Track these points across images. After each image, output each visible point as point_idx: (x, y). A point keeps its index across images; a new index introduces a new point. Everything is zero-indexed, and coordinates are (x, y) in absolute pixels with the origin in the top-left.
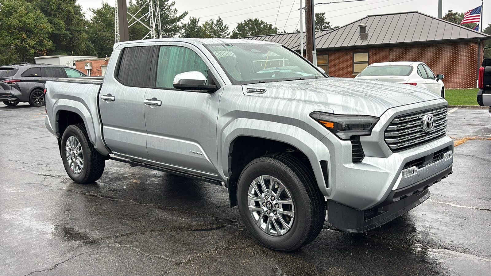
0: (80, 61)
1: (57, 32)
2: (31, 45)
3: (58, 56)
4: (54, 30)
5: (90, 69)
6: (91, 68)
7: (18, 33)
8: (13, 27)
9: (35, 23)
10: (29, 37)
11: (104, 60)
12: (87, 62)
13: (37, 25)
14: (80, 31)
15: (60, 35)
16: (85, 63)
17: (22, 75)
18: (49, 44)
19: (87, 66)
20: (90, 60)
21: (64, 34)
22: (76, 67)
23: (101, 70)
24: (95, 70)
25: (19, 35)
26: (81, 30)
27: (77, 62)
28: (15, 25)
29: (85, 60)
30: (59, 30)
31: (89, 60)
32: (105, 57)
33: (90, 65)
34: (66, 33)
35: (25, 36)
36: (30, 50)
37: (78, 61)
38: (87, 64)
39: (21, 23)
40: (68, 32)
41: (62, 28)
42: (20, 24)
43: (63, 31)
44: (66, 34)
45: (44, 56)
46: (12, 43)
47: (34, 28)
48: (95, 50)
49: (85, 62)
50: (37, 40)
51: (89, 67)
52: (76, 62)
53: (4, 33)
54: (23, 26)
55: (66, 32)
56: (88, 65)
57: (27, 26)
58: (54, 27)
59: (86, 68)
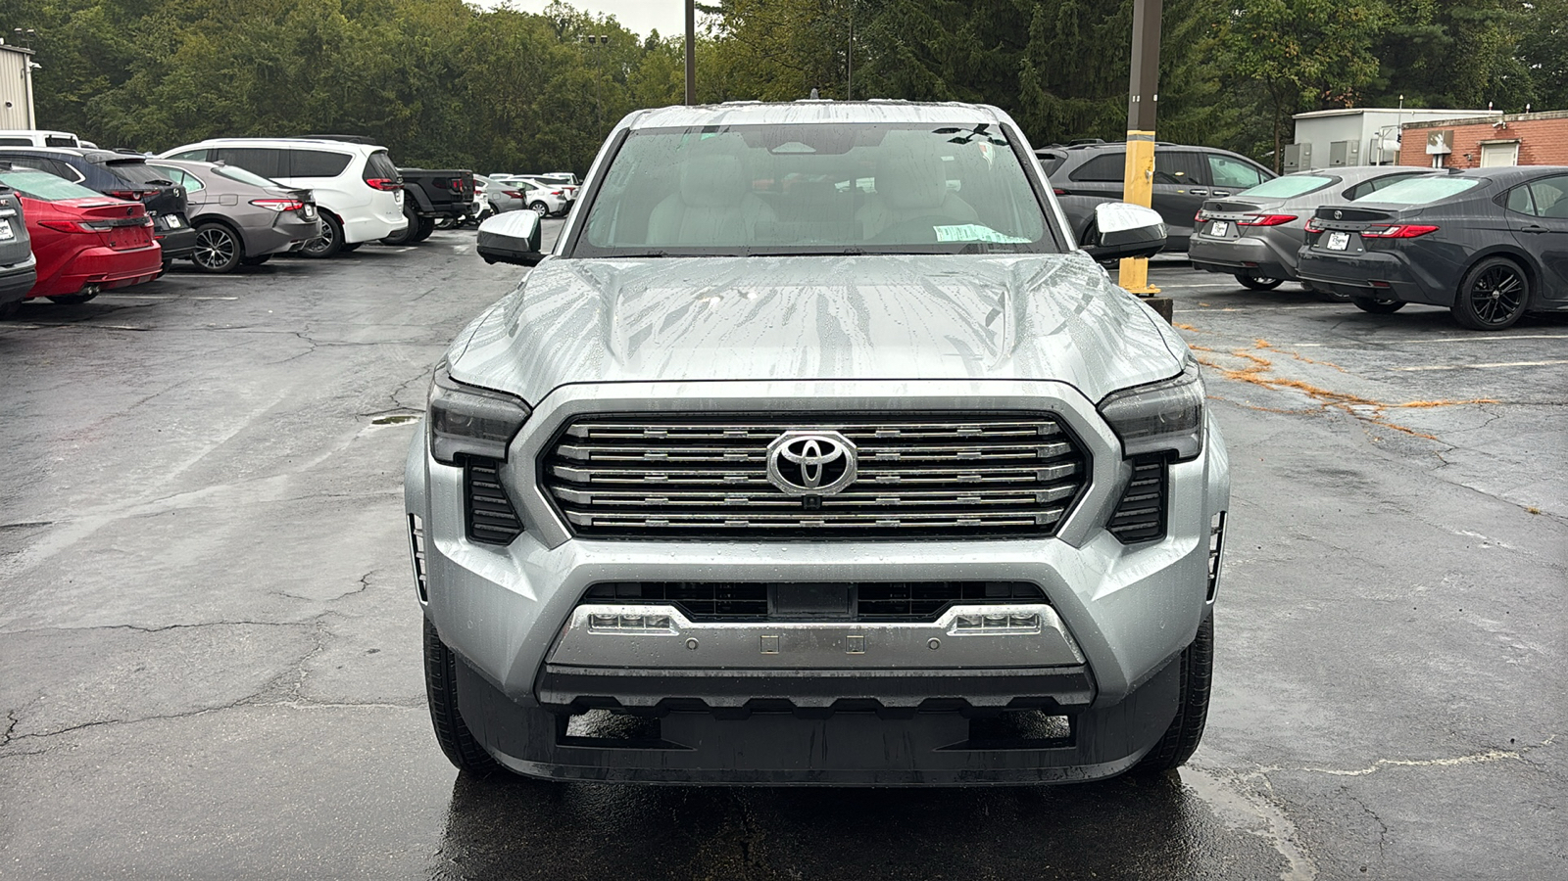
0: (1418, 125)
1: (1404, 29)
2: (1307, 75)
3: (1361, 110)
4: (1394, 24)
5: (1444, 155)
6: (1448, 151)
7: (1278, 39)
8: (1267, 22)
9: (1333, 7)
10: (1308, 51)
11: (1494, 125)
12: (1437, 129)
13: (1337, 11)
14: (1482, 22)
15: (1411, 38)
16: (1430, 134)
17: (1072, 177)
18: (1369, 69)
19: (1434, 143)
20: (1448, 124)
21: (1422, 36)
22: (1402, 146)
23: (1479, 159)
24: (1459, 157)
25: (1278, 46)
26: (1487, 18)
27: (1406, 132)
28: (1271, 16)
29: (1432, 124)
30: (1410, 21)
31: (1445, 124)
32: (1524, 111)
33: (1444, 142)
34: (1432, 33)
35: (1294, 49)
36: (1304, 89)
37: (1410, 126)
38: (1437, 139)
39: (1291, 9)
40: (1438, 29)
41: (1421, 16)
42: (1289, 11)
43: (1423, 27)
44: (1429, 37)
45: (1344, 108)
46: (1255, 71)
47: (1327, 23)
48: (1532, 86)
49: (1432, 129)
50: (1330, 58)
51: (1440, 148)
52: (1404, 129)
53: (1238, 41)
54: (1294, 19)
55: (1431, 27)
56: (1440, 139)
57: (1306, 16)
58: (1399, 13)
59: (1430, 150)
